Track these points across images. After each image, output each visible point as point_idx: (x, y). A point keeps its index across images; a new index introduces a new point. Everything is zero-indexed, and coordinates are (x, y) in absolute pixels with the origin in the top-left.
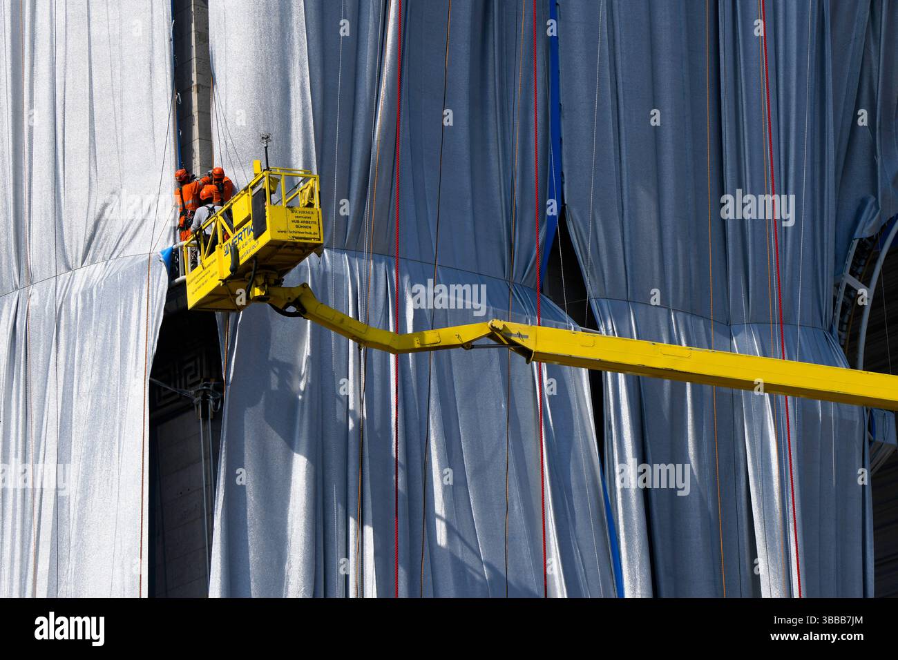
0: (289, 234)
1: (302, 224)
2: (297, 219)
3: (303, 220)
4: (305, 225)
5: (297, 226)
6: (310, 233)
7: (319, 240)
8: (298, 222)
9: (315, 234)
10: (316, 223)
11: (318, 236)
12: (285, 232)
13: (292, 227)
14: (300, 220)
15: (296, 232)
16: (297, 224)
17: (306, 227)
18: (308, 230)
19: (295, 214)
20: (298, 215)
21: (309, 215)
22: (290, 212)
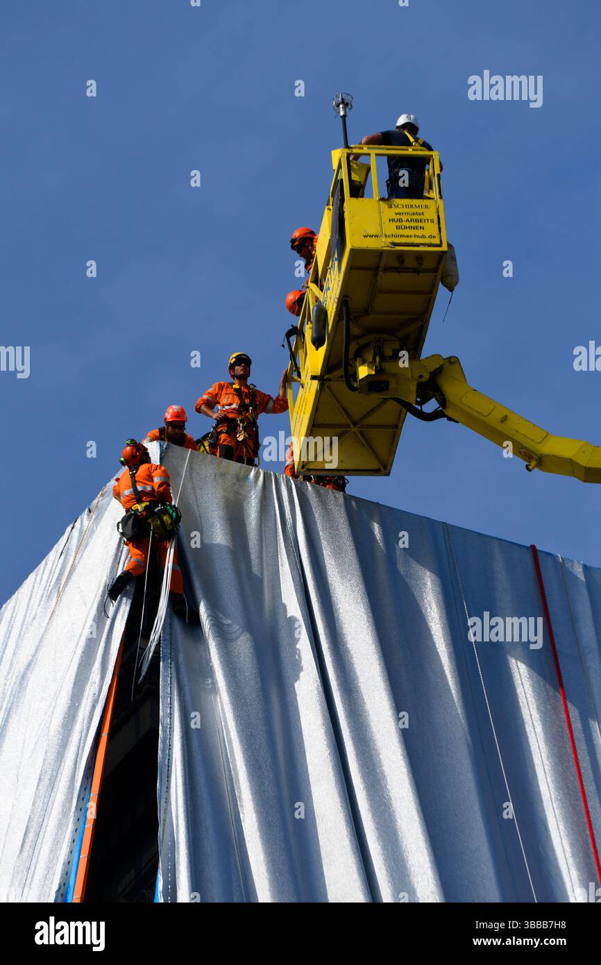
0: (384, 239)
1: (408, 224)
2: (398, 217)
3: (409, 217)
4: (413, 224)
5: (398, 228)
6: (423, 237)
7: (440, 245)
8: (400, 220)
9: (431, 237)
10: (432, 221)
11: (437, 241)
12: (376, 236)
13: (391, 228)
14: (404, 218)
15: (397, 236)
16: (399, 224)
17: (416, 228)
18: (419, 233)
19: (394, 210)
20: (401, 211)
21: (419, 211)
22: (387, 206)
